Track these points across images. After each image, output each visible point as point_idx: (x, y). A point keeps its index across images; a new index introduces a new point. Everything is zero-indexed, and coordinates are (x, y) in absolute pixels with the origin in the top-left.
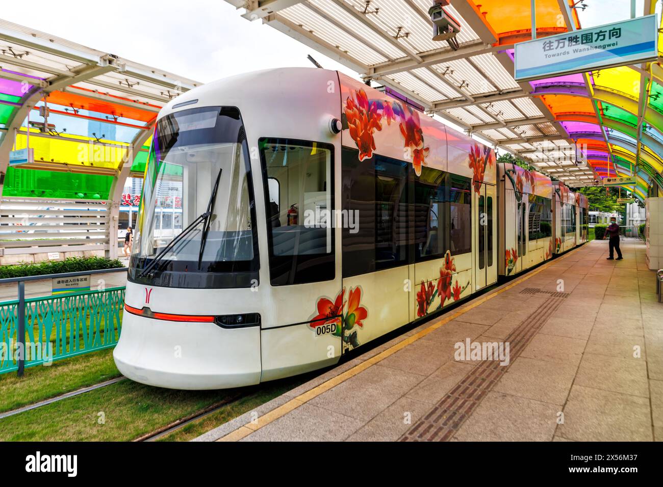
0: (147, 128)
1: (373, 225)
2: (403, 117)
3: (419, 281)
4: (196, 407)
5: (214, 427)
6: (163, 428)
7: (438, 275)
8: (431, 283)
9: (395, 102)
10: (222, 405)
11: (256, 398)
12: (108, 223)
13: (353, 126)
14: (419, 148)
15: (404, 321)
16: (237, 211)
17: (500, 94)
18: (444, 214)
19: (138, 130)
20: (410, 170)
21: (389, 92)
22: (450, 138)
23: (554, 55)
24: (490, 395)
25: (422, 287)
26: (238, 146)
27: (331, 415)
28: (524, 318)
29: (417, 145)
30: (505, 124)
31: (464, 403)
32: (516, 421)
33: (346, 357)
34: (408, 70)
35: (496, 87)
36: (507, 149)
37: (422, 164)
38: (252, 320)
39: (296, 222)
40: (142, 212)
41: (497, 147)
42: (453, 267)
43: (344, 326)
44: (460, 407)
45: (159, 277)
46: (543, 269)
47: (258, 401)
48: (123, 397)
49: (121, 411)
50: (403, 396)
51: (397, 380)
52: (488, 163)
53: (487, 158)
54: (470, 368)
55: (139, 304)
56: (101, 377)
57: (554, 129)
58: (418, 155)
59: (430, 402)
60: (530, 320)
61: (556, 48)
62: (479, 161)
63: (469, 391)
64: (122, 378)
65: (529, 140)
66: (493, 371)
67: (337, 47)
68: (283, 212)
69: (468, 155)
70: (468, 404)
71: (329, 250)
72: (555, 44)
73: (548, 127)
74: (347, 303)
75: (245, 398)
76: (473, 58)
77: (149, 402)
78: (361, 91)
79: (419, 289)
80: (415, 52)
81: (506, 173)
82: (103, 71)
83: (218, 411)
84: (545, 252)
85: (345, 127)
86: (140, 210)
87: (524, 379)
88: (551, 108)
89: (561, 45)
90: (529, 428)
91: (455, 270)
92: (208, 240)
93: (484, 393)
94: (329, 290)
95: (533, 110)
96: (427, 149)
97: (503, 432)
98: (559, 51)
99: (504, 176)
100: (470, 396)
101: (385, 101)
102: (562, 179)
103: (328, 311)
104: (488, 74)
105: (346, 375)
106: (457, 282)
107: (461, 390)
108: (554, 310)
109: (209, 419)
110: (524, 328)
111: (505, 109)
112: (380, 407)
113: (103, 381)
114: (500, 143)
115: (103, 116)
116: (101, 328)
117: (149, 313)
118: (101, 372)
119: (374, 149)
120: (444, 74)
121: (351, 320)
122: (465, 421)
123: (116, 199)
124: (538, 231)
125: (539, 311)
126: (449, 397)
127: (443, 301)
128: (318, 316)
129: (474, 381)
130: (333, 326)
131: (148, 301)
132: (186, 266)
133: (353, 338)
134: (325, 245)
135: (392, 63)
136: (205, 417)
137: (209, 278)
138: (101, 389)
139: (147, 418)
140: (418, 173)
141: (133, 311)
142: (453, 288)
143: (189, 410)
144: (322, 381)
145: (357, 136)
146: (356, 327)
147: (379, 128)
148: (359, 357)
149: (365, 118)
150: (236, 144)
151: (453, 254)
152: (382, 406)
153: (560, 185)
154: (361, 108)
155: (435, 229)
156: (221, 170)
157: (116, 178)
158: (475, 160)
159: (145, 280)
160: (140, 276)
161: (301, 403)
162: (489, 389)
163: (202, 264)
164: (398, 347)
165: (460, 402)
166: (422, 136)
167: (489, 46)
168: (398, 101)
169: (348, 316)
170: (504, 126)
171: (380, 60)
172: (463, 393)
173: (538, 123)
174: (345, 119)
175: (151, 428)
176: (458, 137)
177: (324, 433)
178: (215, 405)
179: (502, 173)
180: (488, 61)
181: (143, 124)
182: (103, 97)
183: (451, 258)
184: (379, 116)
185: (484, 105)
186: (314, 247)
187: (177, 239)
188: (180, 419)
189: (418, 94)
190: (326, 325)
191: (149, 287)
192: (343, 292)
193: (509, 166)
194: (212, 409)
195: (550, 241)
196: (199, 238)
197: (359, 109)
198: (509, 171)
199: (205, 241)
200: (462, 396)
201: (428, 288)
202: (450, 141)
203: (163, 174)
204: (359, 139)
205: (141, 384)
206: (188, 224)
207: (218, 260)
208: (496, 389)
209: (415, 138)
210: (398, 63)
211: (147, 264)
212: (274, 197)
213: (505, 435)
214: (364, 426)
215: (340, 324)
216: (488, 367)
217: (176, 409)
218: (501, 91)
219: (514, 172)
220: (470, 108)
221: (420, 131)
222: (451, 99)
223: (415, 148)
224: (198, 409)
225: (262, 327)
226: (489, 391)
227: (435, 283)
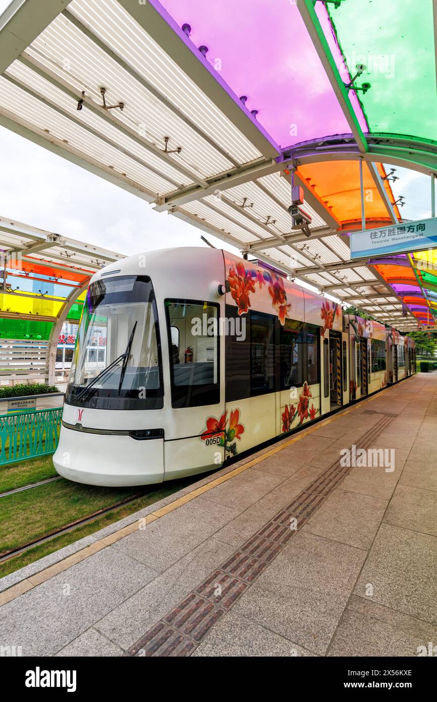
0: (80, 286)
1: (248, 361)
2: (271, 282)
3: (283, 404)
4: (114, 500)
5: (128, 515)
6: (90, 516)
7: (298, 400)
8: (292, 406)
9: (265, 271)
10: (134, 499)
11: (160, 493)
12: (48, 358)
13: (234, 290)
14: (283, 305)
15: (273, 435)
16: (148, 350)
17: (344, 264)
18: (303, 352)
19: (73, 288)
20: (276, 321)
21: (261, 264)
22: (307, 296)
23: (378, 242)
24: (335, 492)
25: (286, 410)
26: (149, 304)
27: (216, 506)
28: (363, 434)
29: (281, 302)
30: (349, 285)
31: (315, 498)
32: (354, 511)
33: (228, 462)
34: (276, 246)
35: (341, 258)
36: (350, 303)
37: (285, 317)
38: (157, 434)
39: (191, 360)
40: (77, 349)
41: (344, 302)
42: (309, 394)
43: (226, 438)
44: (313, 501)
45: (89, 401)
46: (380, 395)
47: (161, 496)
48: (59, 492)
49: (58, 502)
50: (270, 492)
51: (266, 480)
52: (336, 316)
53: (335, 312)
54: (321, 472)
55: (73, 421)
56: (43, 477)
57: (386, 289)
58: (282, 310)
59: (290, 497)
60: (367, 435)
61: (380, 237)
62: (329, 314)
63: (320, 489)
64: (58, 478)
65: (367, 297)
66: (338, 474)
67: (223, 230)
68: (182, 352)
69: (320, 309)
70: (318, 499)
71: (215, 381)
72: (379, 234)
73: (382, 287)
74: (229, 421)
75: (151, 494)
76: (323, 239)
77: (79, 496)
78: (240, 264)
79: (283, 410)
80: (280, 234)
81: (350, 322)
82: (49, 246)
83: (131, 503)
84: (381, 382)
85: (228, 290)
86: (75, 347)
87: (361, 480)
88: (383, 274)
89: (383, 235)
90: (363, 517)
91: (311, 396)
92: (126, 373)
93: (330, 490)
94: (215, 411)
95: (369, 276)
96: (289, 305)
97: (344, 519)
98: (382, 239)
99: (348, 325)
100: (320, 493)
101: (258, 271)
102: (394, 326)
103: (214, 427)
104: (334, 249)
105: (228, 476)
106: (312, 405)
107: (314, 487)
108: (386, 427)
109: (125, 509)
110: (363, 441)
111: (348, 275)
112: (253, 500)
113: (44, 479)
114: (345, 299)
115: (47, 277)
116: (43, 439)
117: (81, 428)
118: (42, 472)
119: (250, 306)
120: (302, 249)
121: (232, 435)
122: (316, 511)
123: (55, 339)
124: (376, 365)
125: (375, 427)
126: (304, 493)
127: (302, 420)
128: (207, 431)
129: (324, 481)
130: (218, 439)
131: (80, 419)
132: (109, 393)
133: (233, 448)
134: (213, 376)
135: (264, 242)
136: (121, 507)
137: (126, 402)
138: (43, 486)
139: (78, 508)
140: (283, 324)
141: (69, 426)
142: (310, 410)
143: (109, 502)
144: (210, 480)
145: (237, 296)
146: (236, 440)
147: (253, 291)
148: (238, 463)
149: (243, 284)
150: (147, 303)
151: (310, 384)
152: (254, 500)
153: (392, 331)
154: (240, 276)
155: (296, 364)
156: (137, 322)
157: (55, 324)
158: (326, 313)
159: (79, 403)
160: (75, 400)
161: (193, 497)
162: (335, 488)
163: (121, 392)
164: (268, 454)
165: (312, 497)
166: (286, 297)
167: (335, 230)
168: (267, 271)
169: (230, 432)
170: (348, 287)
171: (254, 239)
172: (315, 490)
173: (373, 285)
174: (228, 285)
175: (81, 515)
176: (313, 296)
177: (210, 519)
178: (129, 498)
179: (347, 322)
180: (334, 241)
181: (76, 283)
182: (48, 264)
183: (308, 387)
184: (253, 282)
185: (333, 272)
186: (205, 378)
187: (103, 373)
188: (103, 509)
189: (283, 263)
190: (213, 438)
191: (81, 409)
192: (226, 413)
193: (352, 317)
194: (127, 502)
195: (385, 374)
196: (119, 372)
197: (238, 277)
198: (352, 320)
199: (124, 374)
200: (314, 492)
201: (291, 410)
202: (307, 298)
203: (94, 321)
204: (238, 299)
205: (73, 482)
206: (111, 362)
207: (133, 389)
208: (339, 487)
209: (280, 298)
210: (268, 241)
211: (80, 392)
212: (175, 341)
213: (345, 521)
214: (240, 515)
215: (223, 437)
216: (334, 471)
217: (99, 501)
218: (345, 262)
219: (356, 321)
220: (322, 274)
221: (284, 292)
222: (308, 267)
223: (280, 304)
224: (116, 502)
225: (165, 439)
226: (335, 489)
227: (296, 406)
